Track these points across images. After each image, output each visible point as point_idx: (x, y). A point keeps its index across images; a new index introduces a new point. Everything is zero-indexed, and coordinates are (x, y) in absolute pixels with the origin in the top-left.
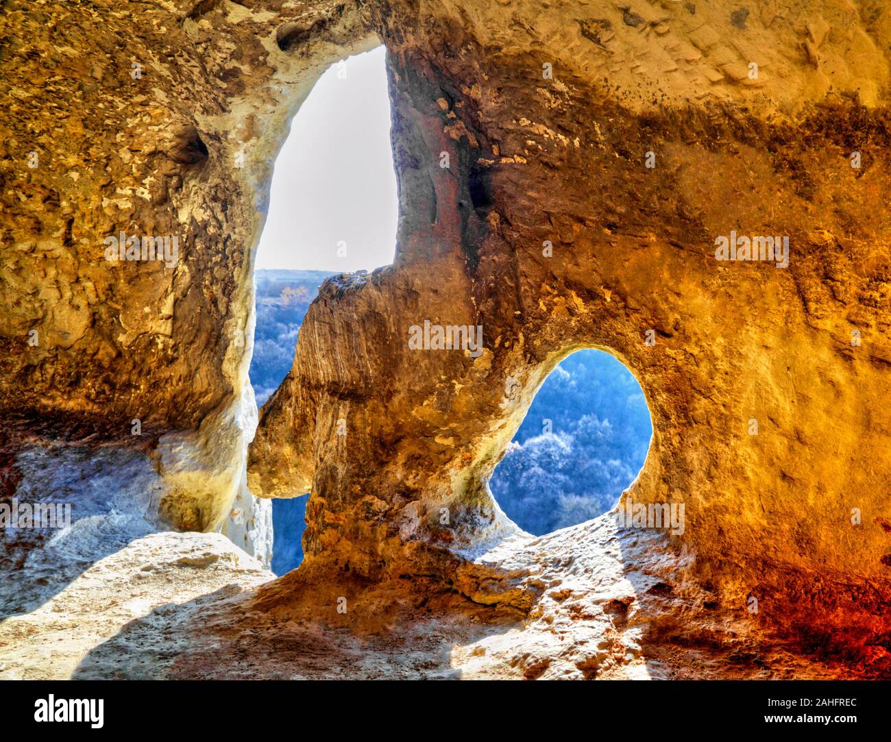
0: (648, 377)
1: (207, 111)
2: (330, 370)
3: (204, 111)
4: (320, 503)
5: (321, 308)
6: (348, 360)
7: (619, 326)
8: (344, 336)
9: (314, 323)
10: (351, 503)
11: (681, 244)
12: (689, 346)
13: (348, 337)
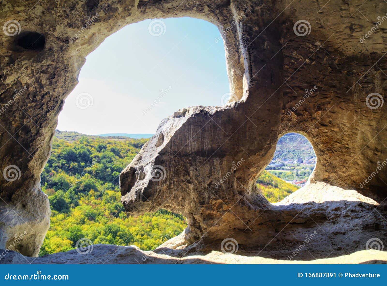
0: (315, 140)
1: (71, 25)
2: (196, 147)
3: (67, 25)
4: (219, 202)
5: (197, 120)
6: (212, 141)
7: (307, 124)
8: (211, 131)
9: (190, 126)
10: (232, 200)
11: (341, 97)
12: (334, 128)
13: (214, 131)
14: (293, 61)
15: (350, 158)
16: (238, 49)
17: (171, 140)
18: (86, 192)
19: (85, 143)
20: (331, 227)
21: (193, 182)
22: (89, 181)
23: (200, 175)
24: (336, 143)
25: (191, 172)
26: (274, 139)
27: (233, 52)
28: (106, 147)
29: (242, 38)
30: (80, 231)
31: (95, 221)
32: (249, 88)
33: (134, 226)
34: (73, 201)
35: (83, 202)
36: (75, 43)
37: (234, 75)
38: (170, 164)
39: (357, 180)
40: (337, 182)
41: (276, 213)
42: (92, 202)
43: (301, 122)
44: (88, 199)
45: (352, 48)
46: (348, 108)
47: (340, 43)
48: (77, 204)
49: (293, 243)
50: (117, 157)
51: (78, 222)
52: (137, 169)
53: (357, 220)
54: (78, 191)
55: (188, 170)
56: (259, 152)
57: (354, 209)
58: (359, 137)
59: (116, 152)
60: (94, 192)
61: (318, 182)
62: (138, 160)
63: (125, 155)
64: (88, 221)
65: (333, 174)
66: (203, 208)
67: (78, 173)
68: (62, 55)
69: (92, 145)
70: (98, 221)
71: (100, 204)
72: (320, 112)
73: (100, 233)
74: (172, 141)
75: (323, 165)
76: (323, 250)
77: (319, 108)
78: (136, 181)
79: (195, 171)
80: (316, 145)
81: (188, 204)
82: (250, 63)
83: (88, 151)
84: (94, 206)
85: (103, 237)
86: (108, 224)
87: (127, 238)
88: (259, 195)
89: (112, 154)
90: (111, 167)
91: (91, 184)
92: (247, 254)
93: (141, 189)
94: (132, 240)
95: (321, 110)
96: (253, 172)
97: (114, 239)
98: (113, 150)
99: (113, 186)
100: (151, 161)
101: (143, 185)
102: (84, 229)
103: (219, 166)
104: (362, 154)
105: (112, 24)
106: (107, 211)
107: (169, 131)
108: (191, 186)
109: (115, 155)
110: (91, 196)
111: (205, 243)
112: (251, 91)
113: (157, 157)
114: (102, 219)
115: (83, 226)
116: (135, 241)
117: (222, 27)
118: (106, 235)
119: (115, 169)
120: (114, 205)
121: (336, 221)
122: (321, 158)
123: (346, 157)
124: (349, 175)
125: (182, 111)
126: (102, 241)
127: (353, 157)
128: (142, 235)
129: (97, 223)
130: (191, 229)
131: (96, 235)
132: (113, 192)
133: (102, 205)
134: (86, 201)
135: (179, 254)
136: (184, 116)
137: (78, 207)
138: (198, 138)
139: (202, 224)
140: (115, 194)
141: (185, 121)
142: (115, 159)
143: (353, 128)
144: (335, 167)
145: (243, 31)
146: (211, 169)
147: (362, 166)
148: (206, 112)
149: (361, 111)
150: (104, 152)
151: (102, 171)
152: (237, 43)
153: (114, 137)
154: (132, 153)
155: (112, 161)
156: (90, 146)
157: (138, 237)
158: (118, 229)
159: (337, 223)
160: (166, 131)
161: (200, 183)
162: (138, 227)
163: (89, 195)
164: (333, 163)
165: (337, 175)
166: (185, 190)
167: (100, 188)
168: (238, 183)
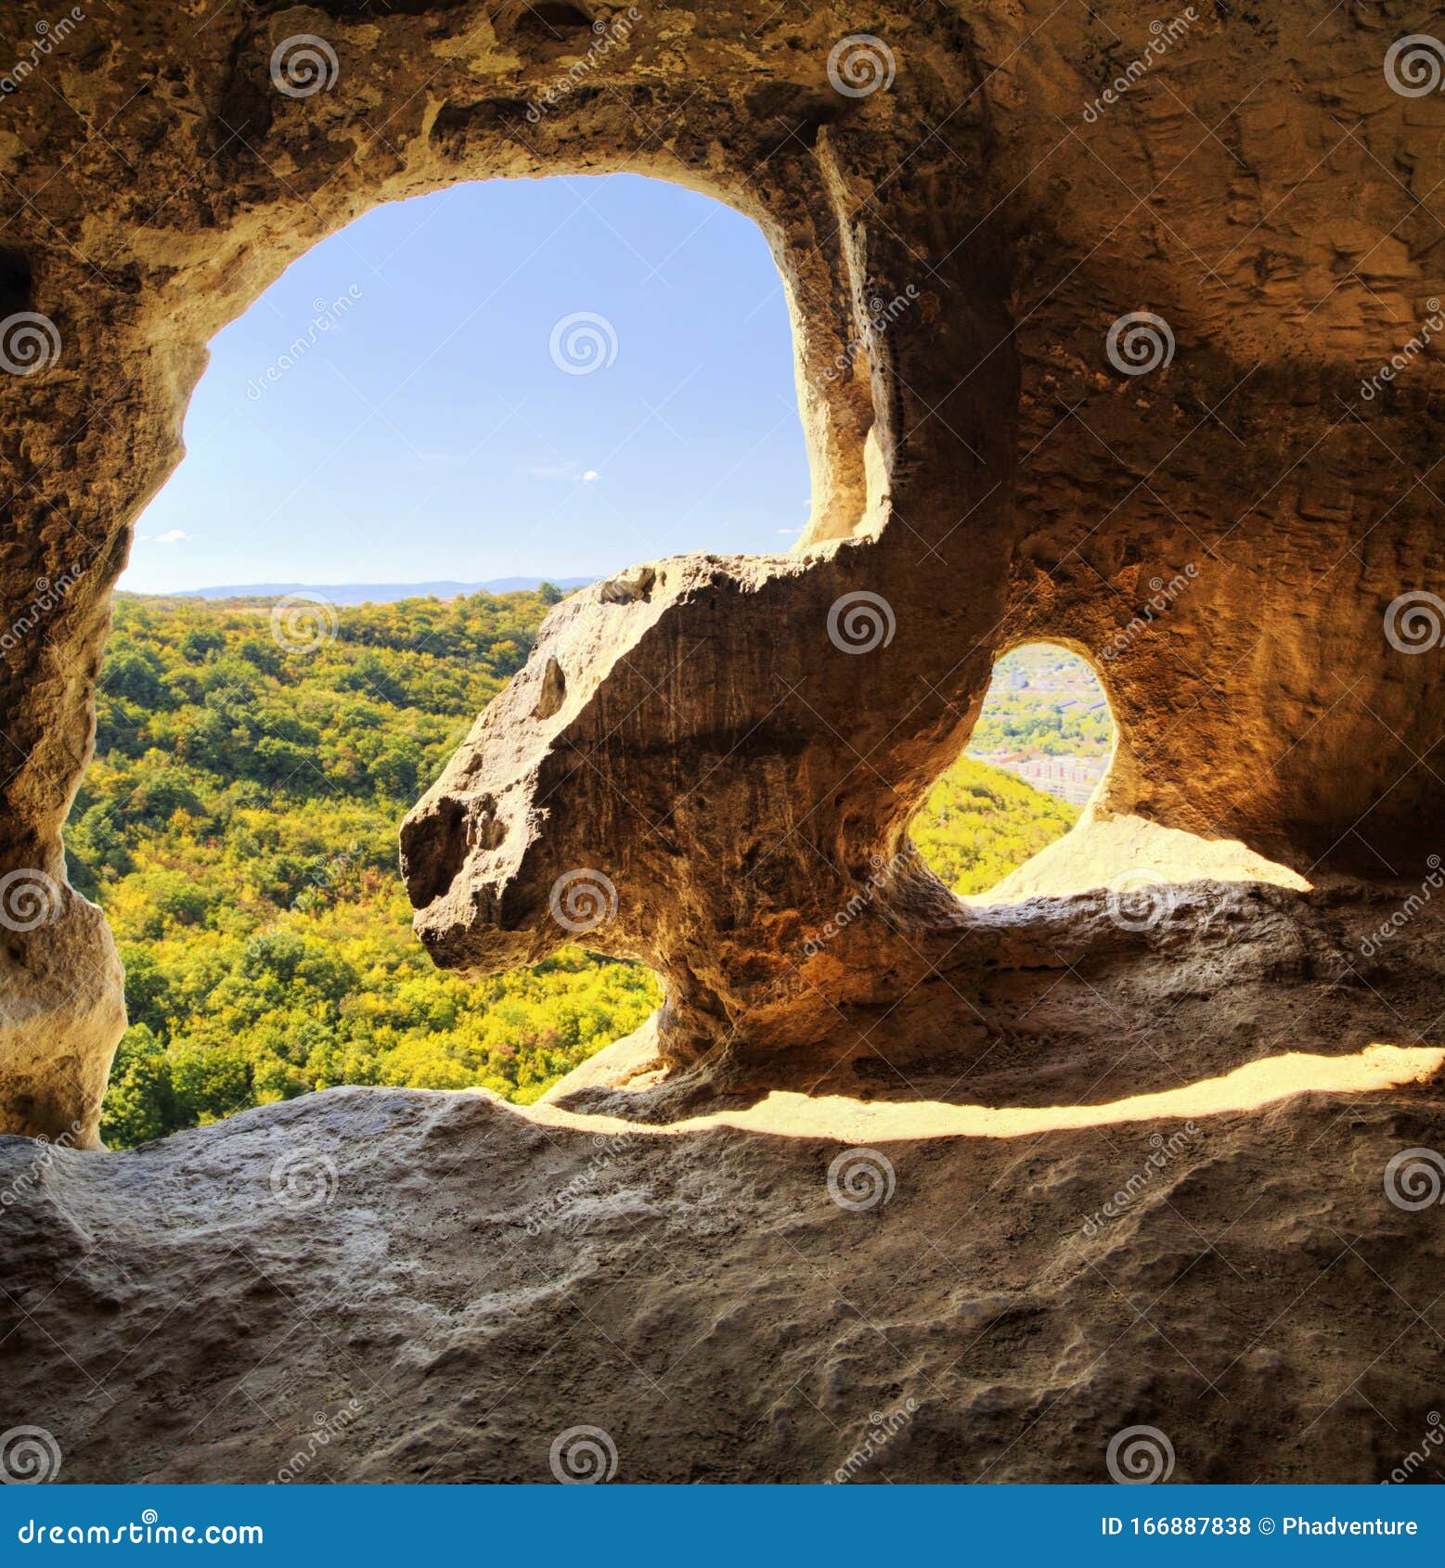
0: (1113, 668)
1: (148, 214)
2: (698, 718)
3: (130, 214)
4: (787, 919)
5: (699, 613)
6: (755, 692)
7: (1090, 612)
8: (751, 654)
9: (675, 639)
10: (831, 905)
11: (1208, 513)
12: (1180, 625)
13: (761, 654)
14: (1049, 378)
15: (1227, 728)
16: (845, 323)
17: (598, 694)
18: (158, 819)
19: (133, 626)
20: (1163, 974)
21: (687, 850)
22: (164, 776)
23: (714, 825)
24: (1182, 679)
25: (680, 815)
26: (980, 677)
27: (826, 335)
28: (224, 643)
29: (865, 287)
30: (150, 965)
31: (203, 927)
32: (891, 485)
33: (358, 937)
34: (109, 854)
35: (149, 857)
36: (165, 290)
37: (828, 429)
38: (598, 784)
39: (1245, 803)
40: (1181, 814)
41: (982, 936)
42: (184, 854)
43: (1070, 603)
44: (170, 846)
45: (1258, 338)
46: (1229, 553)
47: (1217, 318)
48: (126, 868)
49: (1040, 1042)
50: (271, 681)
51: (138, 933)
52: (470, 808)
53: (1246, 947)
54: (124, 815)
55: (666, 803)
56: (926, 726)
57: (1236, 908)
58: (1259, 656)
59: (266, 661)
60: (188, 818)
61: (1117, 816)
62: (470, 771)
63: (302, 670)
64: (177, 926)
65: (1170, 788)
66: (728, 943)
67: (118, 747)
68: (113, 341)
69: (163, 633)
70: (215, 925)
71: (219, 861)
72: (1136, 567)
73: (227, 968)
74: (605, 698)
75: (1137, 757)
76: (1143, 1064)
77: (1133, 555)
78: (467, 853)
79: (696, 809)
80: (1115, 685)
81: (669, 927)
82: (897, 388)
83: (150, 657)
84: (196, 872)
85: (243, 982)
86: (258, 934)
87: (336, 981)
88: (921, 875)
89: (249, 667)
90: (248, 721)
91: (176, 787)
92: (891, 1094)
93: (493, 885)
94: (355, 988)
95: (1140, 561)
96: (900, 798)
97: (286, 988)
98: (252, 654)
99: (264, 793)
100: (521, 776)
101: (498, 867)
102: (165, 954)
103: (784, 786)
104: (1268, 714)
105: (323, 208)
106: (248, 887)
107: (586, 658)
108: (682, 865)
109: (263, 673)
110: (179, 834)
111: (741, 1063)
112: (899, 500)
113: (547, 759)
114: (232, 920)
115: (158, 945)
116: (364, 991)
117: (782, 231)
118: (253, 973)
119: (269, 725)
120: (274, 865)
121: (1179, 953)
122: (1130, 730)
123: (1216, 727)
124: (1219, 788)
125: (634, 577)
126: (236, 994)
127: (1235, 725)
128: (391, 968)
129: (213, 934)
130: (680, 1013)
131: (214, 977)
132: (266, 814)
133: (227, 864)
134: (161, 853)
135: (653, 1112)
136: (647, 599)
137: (131, 879)
138: (703, 686)
139: (725, 997)
140: (275, 823)
141: (653, 620)
142: (265, 687)
143: (1244, 627)
144: (1177, 763)
145: (869, 260)
146: (754, 797)
147: (1264, 756)
148: (732, 581)
149: (1272, 564)
150: (214, 661)
151: (214, 737)
152: (842, 299)
153: (253, 600)
154: (331, 662)
155: (254, 697)
156: (155, 638)
157: (378, 973)
158: (298, 949)
159: (1183, 960)
160: (574, 659)
161: (715, 852)
162: (375, 938)
163: (172, 830)
164: (1172, 749)
165: (1183, 790)
166: (658, 880)
167: (213, 802)
168: (848, 840)
